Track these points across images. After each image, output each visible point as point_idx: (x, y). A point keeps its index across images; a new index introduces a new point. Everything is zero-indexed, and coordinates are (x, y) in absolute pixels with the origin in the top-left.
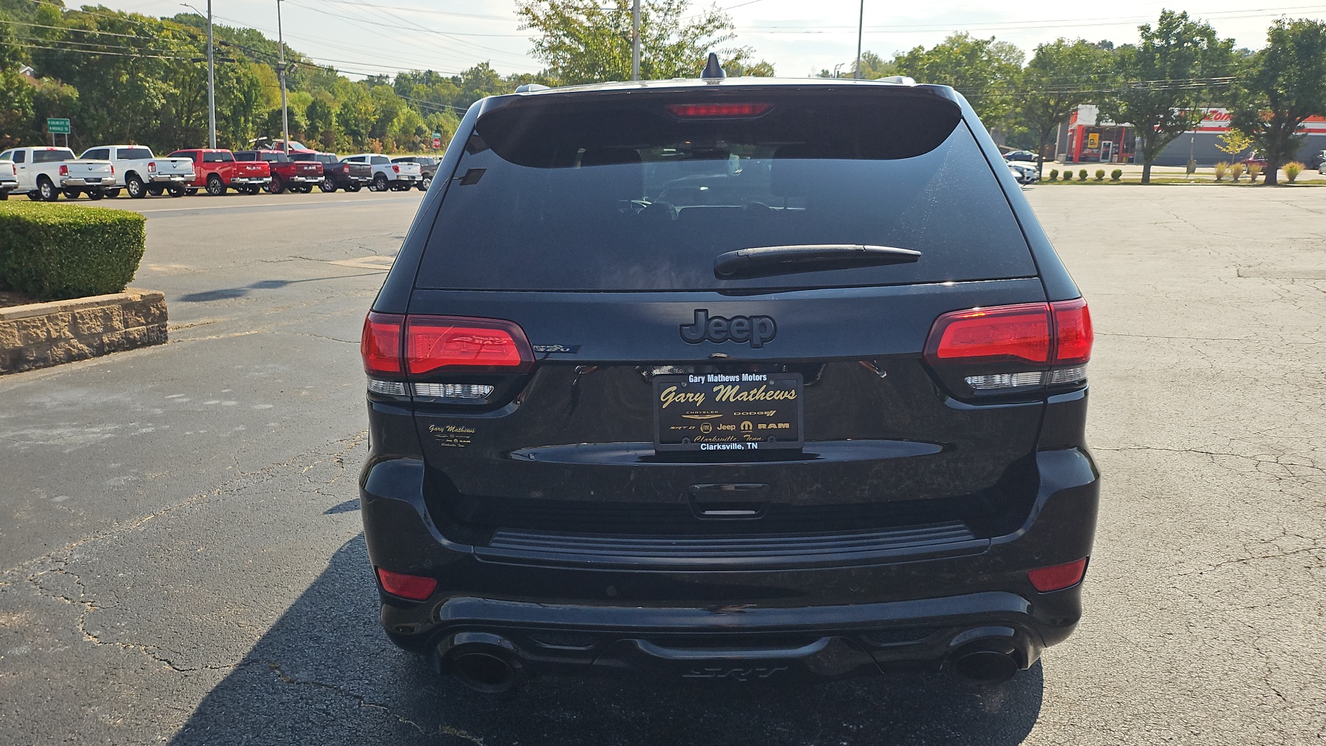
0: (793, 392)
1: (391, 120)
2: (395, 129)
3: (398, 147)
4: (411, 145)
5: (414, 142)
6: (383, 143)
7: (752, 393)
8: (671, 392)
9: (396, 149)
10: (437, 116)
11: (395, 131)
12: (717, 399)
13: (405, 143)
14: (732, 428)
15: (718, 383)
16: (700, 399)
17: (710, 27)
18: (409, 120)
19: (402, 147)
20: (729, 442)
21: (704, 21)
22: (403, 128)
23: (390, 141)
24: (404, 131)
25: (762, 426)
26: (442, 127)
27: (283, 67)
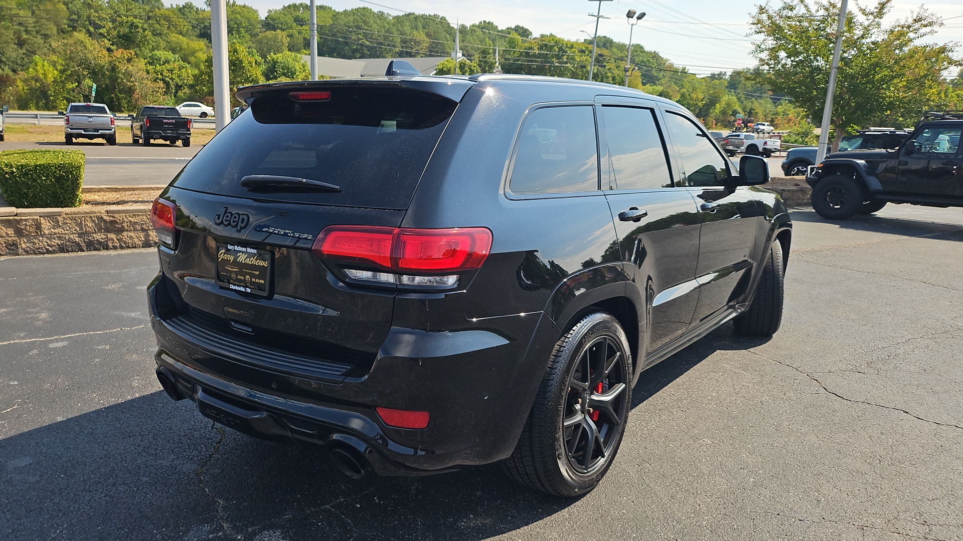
0: (267, 262)
1: (714, 105)
2: (716, 111)
3: (716, 124)
4: (726, 123)
5: (729, 121)
6: (706, 121)
7: (251, 259)
8: (222, 253)
9: (714, 126)
10: (752, 102)
11: (716, 113)
12: (238, 261)
13: (722, 121)
14: (242, 278)
15: (240, 252)
16: (232, 258)
17: (917, 26)
18: (728, 105)
19: (719, 124)
20: (240, 286)
21: (910, 21)
22: (723, 110)
23: (711, 120)
24: (724, 113)
25: (253, 280)
26: (754, 110)
27: (628, 69)
